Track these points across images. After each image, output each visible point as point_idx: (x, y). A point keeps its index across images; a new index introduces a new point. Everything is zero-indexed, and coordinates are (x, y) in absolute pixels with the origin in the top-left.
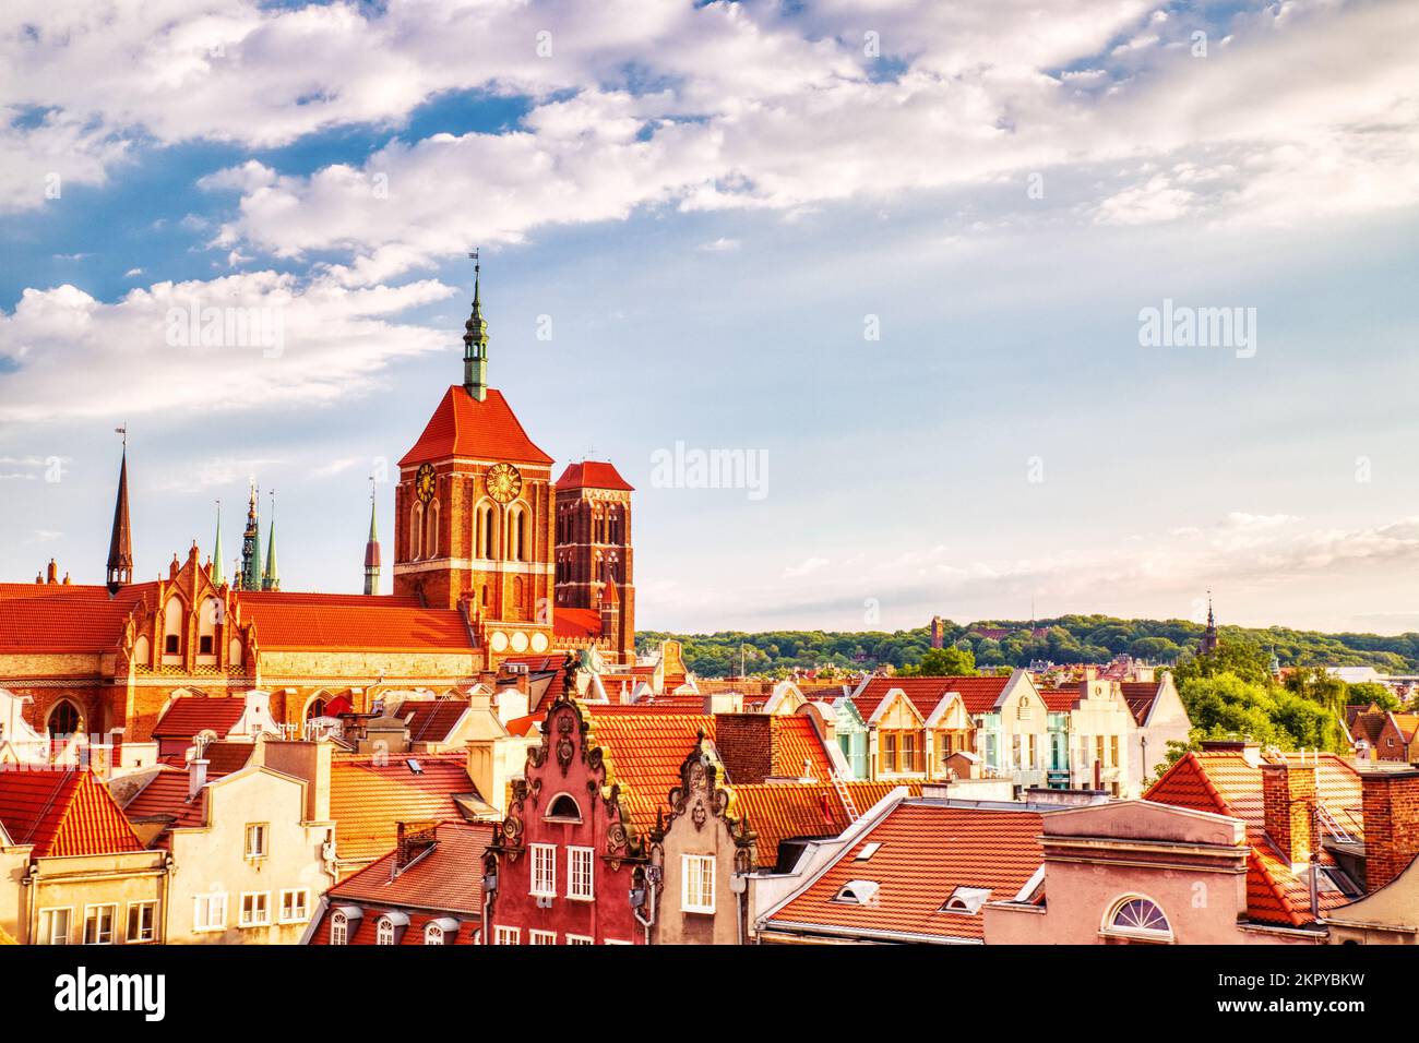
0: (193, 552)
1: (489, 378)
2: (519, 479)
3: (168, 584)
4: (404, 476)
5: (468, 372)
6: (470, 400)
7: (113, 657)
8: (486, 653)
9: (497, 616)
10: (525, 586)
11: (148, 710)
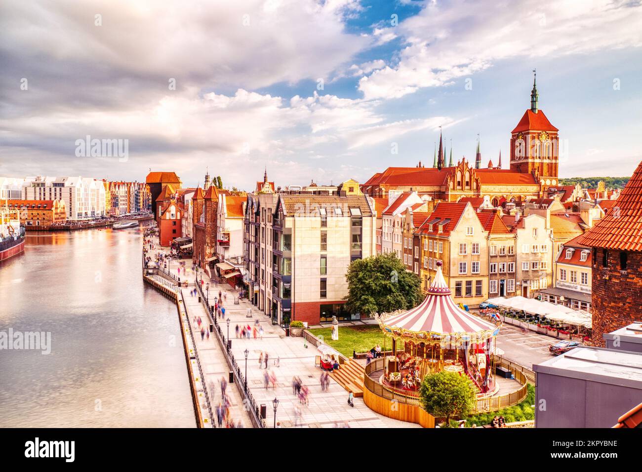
0: (464, 159)
1: (539, 107)
2: (548, 136)
3: (458, 167)
4: (513, 136)
5: (532, 105)
6: (533, 113)
7: (445, 187)
8: (540, 185)
9: (542, 175)
10: (550, 167)
11: (454, 200)
